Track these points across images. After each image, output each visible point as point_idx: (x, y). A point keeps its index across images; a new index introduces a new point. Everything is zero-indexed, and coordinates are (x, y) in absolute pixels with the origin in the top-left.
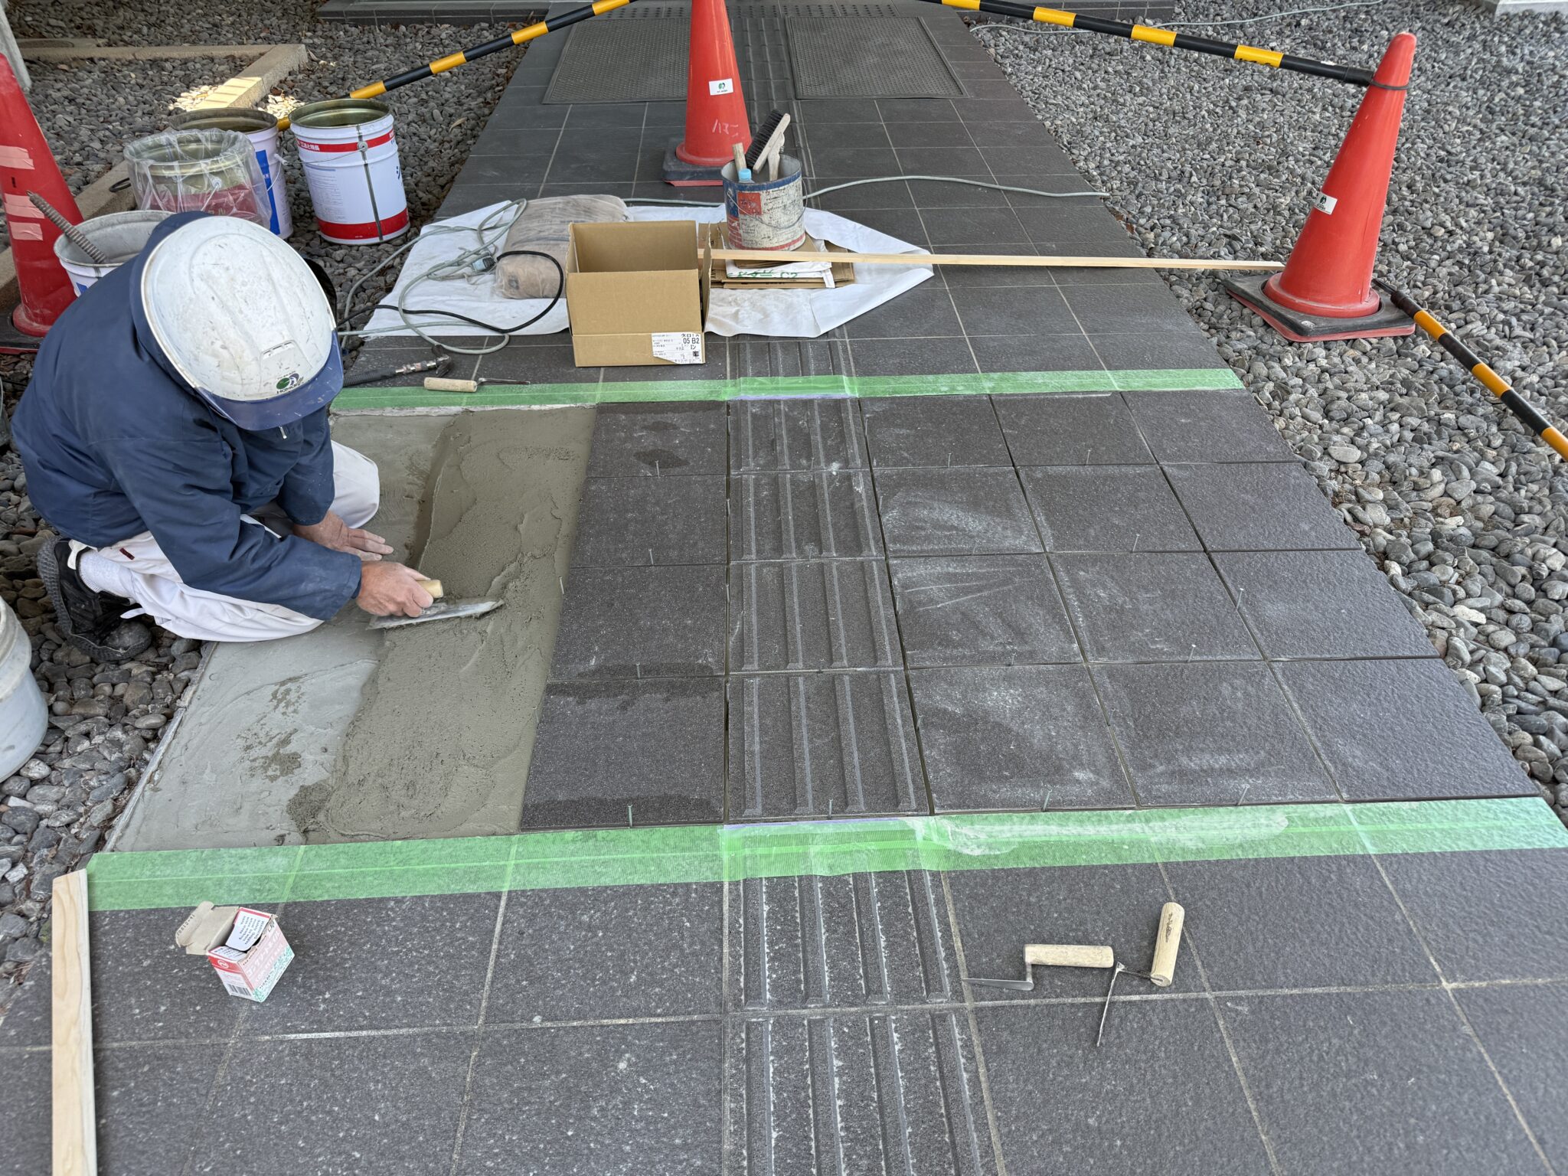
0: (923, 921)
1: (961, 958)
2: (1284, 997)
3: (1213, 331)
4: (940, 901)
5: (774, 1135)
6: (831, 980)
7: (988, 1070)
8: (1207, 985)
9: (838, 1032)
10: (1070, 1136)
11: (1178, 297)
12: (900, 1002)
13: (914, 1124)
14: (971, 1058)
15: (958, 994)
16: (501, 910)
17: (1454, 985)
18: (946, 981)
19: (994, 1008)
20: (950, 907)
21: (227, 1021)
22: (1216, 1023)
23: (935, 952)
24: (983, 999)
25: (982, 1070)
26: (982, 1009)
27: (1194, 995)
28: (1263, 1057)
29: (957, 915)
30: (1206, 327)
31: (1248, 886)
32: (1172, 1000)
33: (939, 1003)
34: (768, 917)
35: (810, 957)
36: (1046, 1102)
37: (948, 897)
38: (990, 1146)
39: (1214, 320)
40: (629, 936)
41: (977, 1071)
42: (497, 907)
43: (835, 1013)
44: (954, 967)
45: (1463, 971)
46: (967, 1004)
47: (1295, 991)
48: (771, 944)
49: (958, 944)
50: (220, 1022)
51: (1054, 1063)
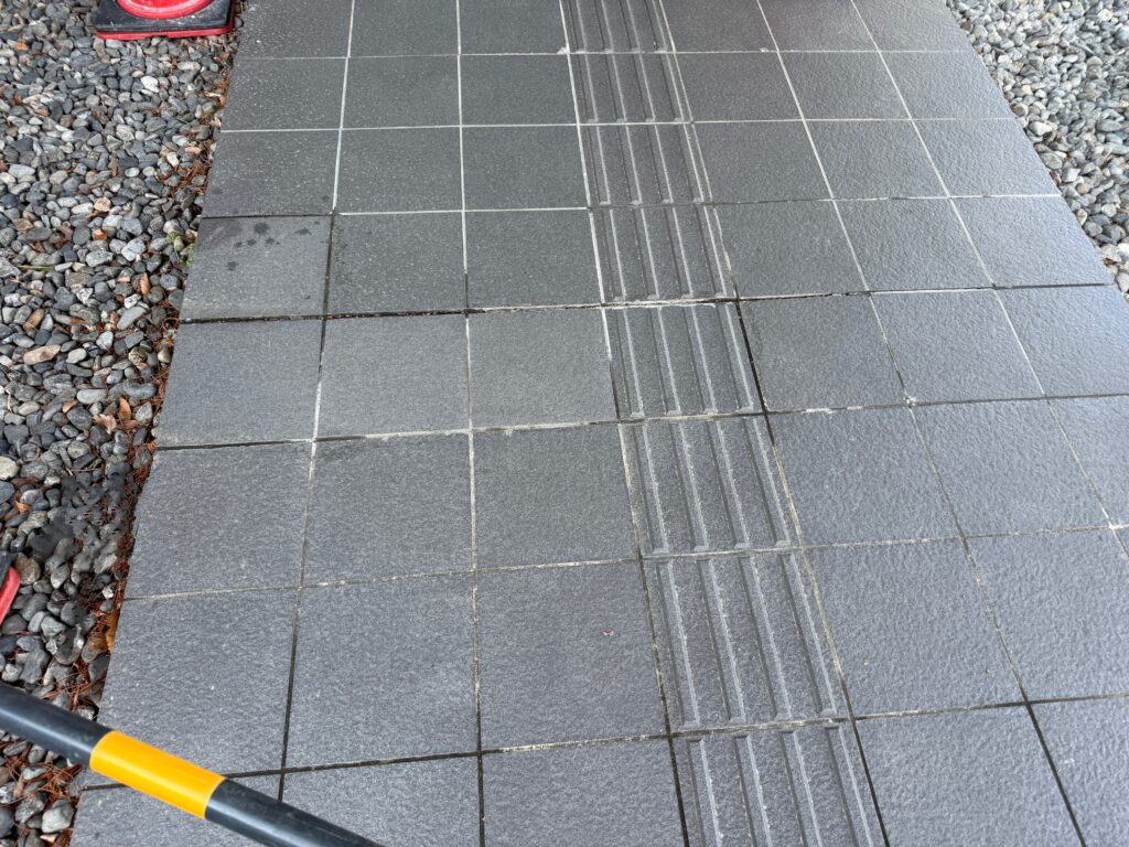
17: (1117, 527)
18: (786, 532)
20: (784, 481)
21: (292, 573)
23: (777, 513)
25: (816, 592)
28: (996, 579)
29: (789, 487)
33: (782, 547)
34: (659, 491)
35: (693, 518)
37: (782, 474)
41: (813, 592)
42: (469, 486)
43: (714, 555)
44: (791, 524)
45: (1123, 518)
46: (802, 547)
48: (664, 509)
49: (792, 507)
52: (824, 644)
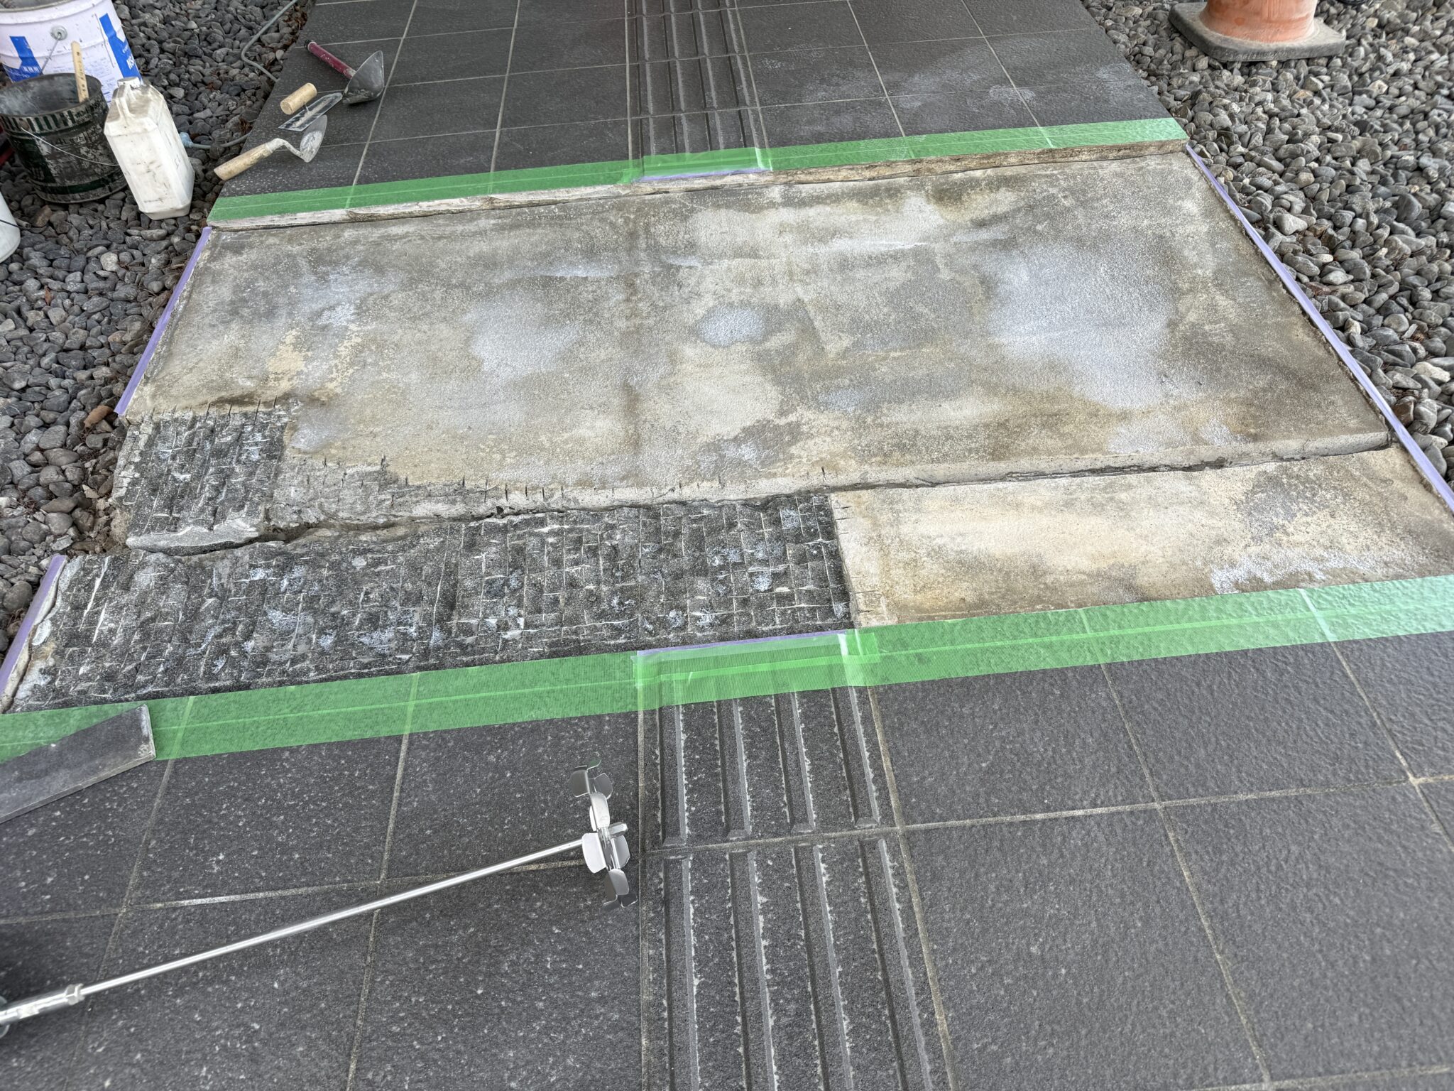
0: (849, 742)
1: (889, 777)
2: (1239, 804)
3: (1153, 79)
4: (867, 720)
5: (696, 982)
6: (754, 809)
7: (923, 899)
8: (1154, 795)
9: (762, 864)
10: (1011, 967)
11: (1115, 42)
12: (826, 830)
13: (844, 962)
14: (903, 887)
15: (887, 816)
16: (402, 755)
17: (1422, 780)
18: (875, 804)
19: (927, 831)
20: (878, 725)
21: (118, 890)
22: (1167, 837)
23: (863, 774)
24: (914, 822)
25: (915, 900)
26: (913, 833)
27: (1142, 806)
28: (1217, 870)
29: (885, 733)
30: (1145, 74)
31: (1198, 684)
32: (1119, 813)
33: (867, 828)
34: (686, 747)
35: (730, 787)
36: (985, 931)
37: (875, 714)
38: (925, 982)
39: (1153, 66)
40: (539, 774)
41: (910, 901)
42: (398, 751)
43: (758, 845)
44: (883, 789)
45: (1432, 765)
46: (898, 827)
47: (1251, 796)
48: (689, 774)
49: (886, 764)
50: (110, 891)
51: (992, 888)
52: (923, 988)
